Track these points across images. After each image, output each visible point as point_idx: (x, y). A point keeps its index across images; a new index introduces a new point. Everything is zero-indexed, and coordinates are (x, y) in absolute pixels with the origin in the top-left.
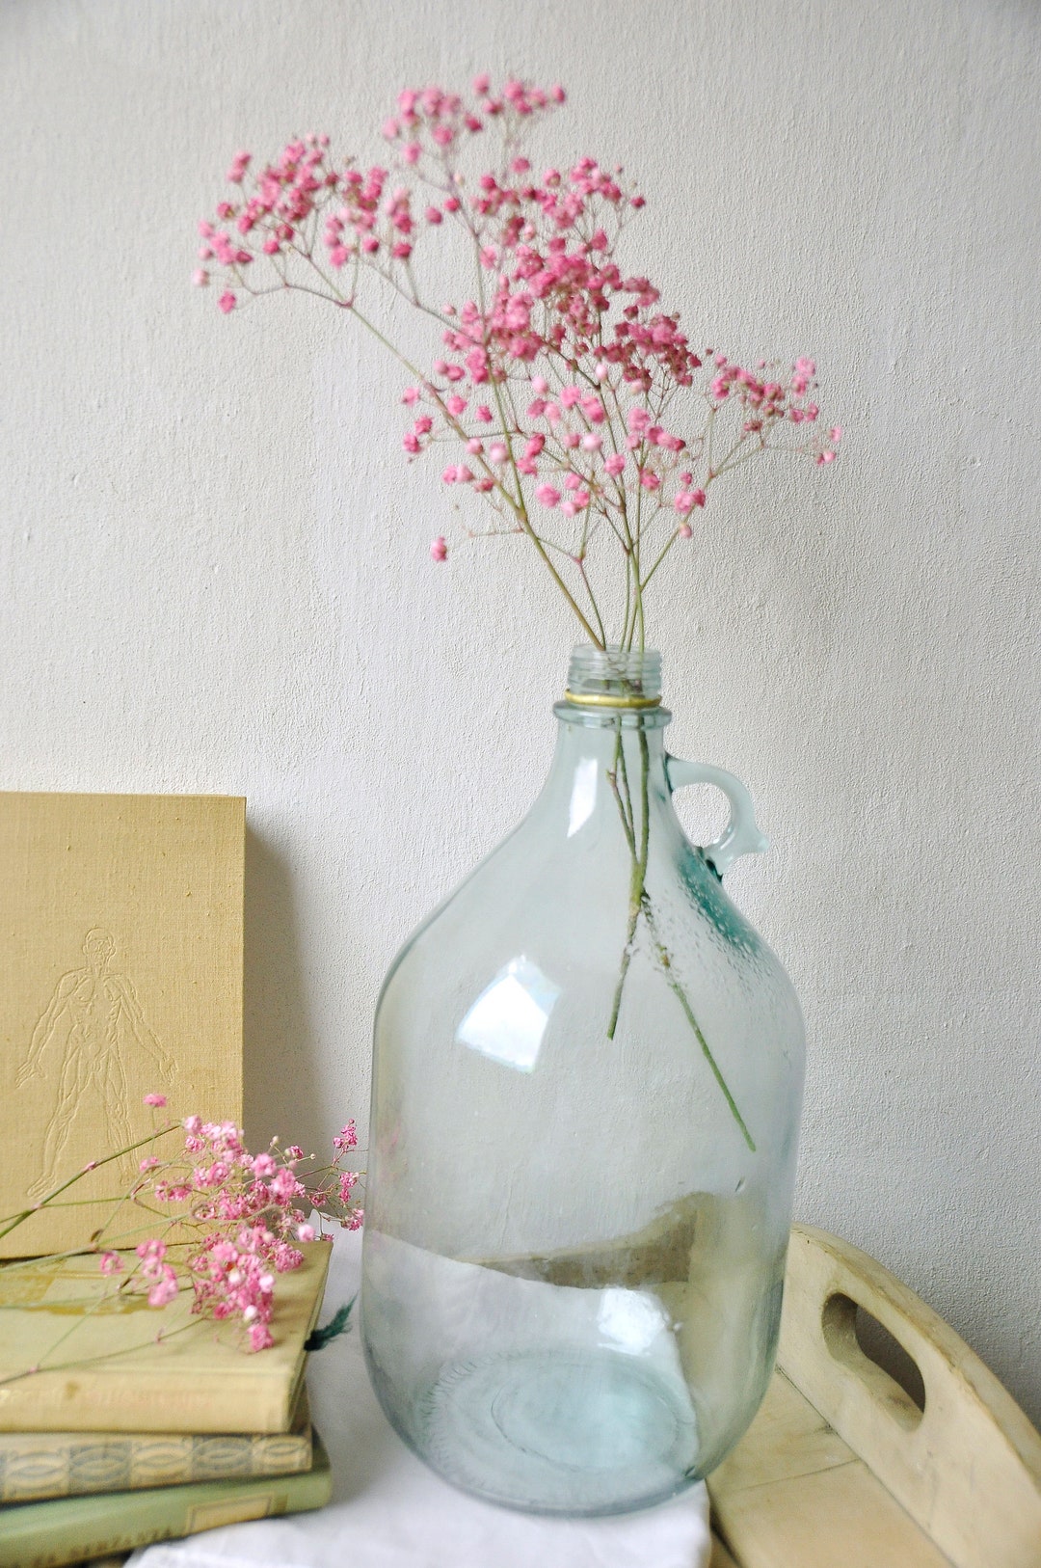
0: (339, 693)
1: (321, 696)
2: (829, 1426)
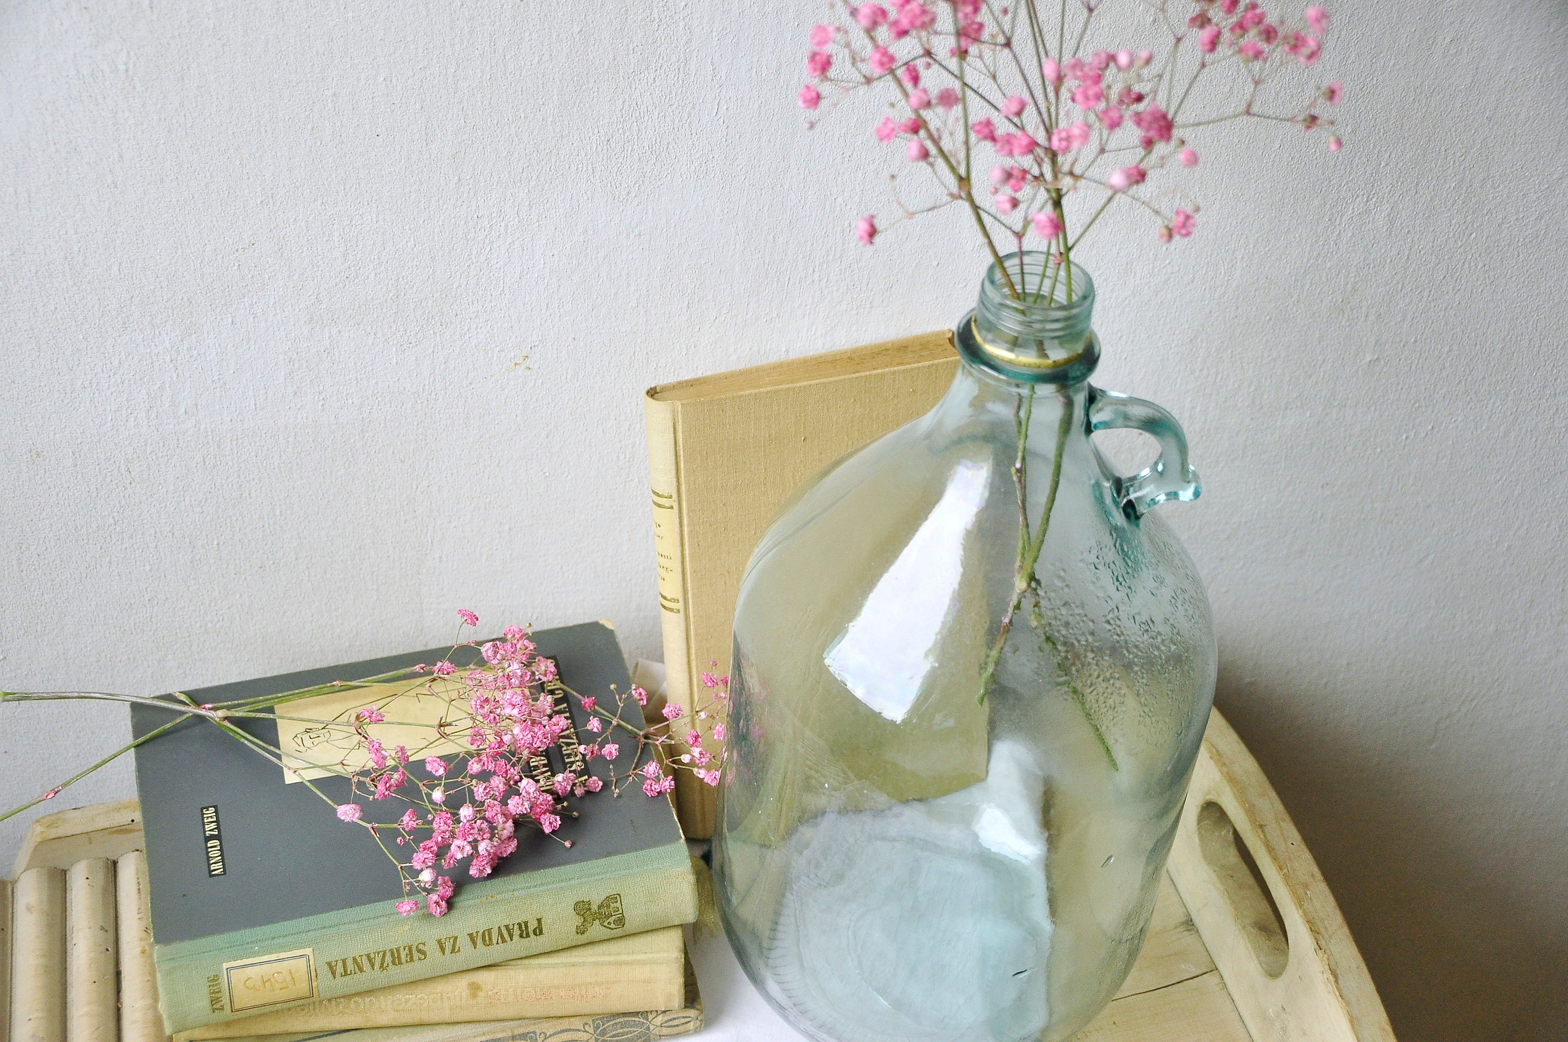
0: (690, 114)
1: (668, 119)
2: (1191, 921)
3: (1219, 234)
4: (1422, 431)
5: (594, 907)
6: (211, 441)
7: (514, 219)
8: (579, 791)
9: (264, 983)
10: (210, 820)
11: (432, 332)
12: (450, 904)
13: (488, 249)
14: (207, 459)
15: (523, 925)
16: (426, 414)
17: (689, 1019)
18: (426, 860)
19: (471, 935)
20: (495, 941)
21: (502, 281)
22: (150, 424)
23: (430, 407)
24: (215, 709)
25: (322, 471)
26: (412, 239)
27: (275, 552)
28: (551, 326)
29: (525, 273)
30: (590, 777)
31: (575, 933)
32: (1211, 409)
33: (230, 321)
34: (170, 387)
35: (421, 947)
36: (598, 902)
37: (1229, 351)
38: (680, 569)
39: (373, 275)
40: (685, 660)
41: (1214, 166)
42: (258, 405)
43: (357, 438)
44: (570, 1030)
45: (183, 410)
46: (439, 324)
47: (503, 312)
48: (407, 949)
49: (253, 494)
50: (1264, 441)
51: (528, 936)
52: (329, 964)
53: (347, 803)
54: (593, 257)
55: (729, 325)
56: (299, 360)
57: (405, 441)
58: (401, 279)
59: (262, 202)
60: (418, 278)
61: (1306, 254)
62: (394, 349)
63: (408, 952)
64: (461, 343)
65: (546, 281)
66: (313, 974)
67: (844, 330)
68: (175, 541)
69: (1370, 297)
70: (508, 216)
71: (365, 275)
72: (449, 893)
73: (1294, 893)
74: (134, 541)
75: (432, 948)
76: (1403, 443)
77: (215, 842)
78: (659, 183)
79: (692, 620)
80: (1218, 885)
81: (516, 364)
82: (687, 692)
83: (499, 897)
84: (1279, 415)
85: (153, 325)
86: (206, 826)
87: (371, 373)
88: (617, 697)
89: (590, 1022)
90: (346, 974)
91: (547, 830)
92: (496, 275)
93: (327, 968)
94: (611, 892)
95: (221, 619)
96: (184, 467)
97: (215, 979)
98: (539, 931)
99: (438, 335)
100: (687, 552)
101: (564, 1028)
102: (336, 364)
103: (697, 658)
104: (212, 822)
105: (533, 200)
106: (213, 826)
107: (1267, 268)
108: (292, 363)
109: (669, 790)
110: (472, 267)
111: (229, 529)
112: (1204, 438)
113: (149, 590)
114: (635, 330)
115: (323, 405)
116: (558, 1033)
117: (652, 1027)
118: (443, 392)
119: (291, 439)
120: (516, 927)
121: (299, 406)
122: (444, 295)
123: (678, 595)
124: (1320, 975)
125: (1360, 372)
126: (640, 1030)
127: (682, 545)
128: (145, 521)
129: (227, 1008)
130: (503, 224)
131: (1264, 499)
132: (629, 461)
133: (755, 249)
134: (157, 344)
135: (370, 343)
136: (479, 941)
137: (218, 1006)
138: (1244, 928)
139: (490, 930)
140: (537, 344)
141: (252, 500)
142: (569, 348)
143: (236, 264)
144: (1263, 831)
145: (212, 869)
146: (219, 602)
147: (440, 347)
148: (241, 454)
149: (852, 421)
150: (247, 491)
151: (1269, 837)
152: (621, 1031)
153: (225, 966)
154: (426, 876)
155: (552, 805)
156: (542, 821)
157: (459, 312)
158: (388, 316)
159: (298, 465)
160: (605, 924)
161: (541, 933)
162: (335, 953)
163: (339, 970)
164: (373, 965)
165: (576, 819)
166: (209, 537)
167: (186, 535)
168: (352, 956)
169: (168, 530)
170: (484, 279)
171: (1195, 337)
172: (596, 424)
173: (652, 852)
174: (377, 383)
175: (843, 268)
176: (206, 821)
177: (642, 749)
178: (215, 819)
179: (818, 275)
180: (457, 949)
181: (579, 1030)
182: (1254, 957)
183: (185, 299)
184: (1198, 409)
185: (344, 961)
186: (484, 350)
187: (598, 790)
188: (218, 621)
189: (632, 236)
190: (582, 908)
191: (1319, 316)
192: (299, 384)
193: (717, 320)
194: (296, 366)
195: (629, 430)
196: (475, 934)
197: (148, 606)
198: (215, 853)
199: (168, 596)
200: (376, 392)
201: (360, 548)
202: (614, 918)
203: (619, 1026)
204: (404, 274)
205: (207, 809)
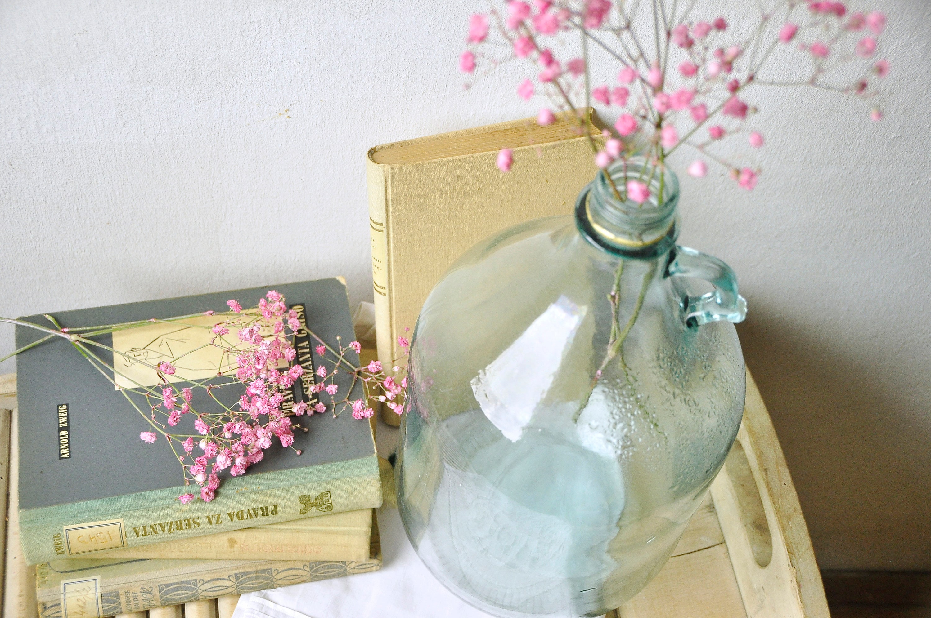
2: (713, 504)
3: (795, 56)
4: (924, 180)
5: (313, 499)
6: (67, 150)
7: (276, 25)
8: (310, 413)
9: (91, 539)
10: (63, 415)
11: (219, 92)
12: (216, 493)
13: (259, 42)
14: (65, 160)
15: (264, 509)
16: (217, 141)
17: (373, 565)
18: (199, 471)
19: (229, 514)
20: (245, 518)
21: (269, 63)
22: (23, 137)
23: (220, 137)
24: (70, 333)
25: (146, 171)
26: (203, 34)
27: (117, 216)
28: (305, 93)
29: (286, 59)
30: (318, 402)
31: (299, 514)
32: (774, 162)
33: (74, 78)
34: (34, 116)
35: (196, 520)
36: (316, 496)
37: (792, 128)
38: (386, 269)
39: (175, 55)
40: (388, 324)
41: (797, 12)
42: (98, 130)
43: (170, 153)
44: (294, 569)
45: (45, 130)
46: (224, 87)
47: (270, 82)
48: (186, 521)
49: (99, 182)
50: (810, 182)
51: (267, 515)
52: (135, 529)
53: (147, 431)
54: (335, 51)
55: (433, 97)
56: (125, 105)
57: (204, 156)
58: (196, 59)
59: (90, 5)
60: (208, 58)
61: (858, 70)
62: (193, 101)
63: (187, 523)
64: (241, 100)
65: (301, 64)
66: (124, 534)
67: (516, 104)
68: (48, 206)
69: (901, 98)
70: (273, 23)
71: (169, 55)
72: (216, 487)
73: (780, 522)
74: (19, 204)
75: (203, 521)
76: (909, 188)
77: (64, 433)
78: (383, 6)
79: (394, 300)
80: (733, 491)
81: (280, 114)
82: (390, 343)
83: (249, 489)
84: (823, 167)
85: (18, 78)
86: (60, 420)
87: (177, 115)
88: (340, 347)
89: (308, 564)
90: (146, 535)
91: (285, 445)
92: (265, 59)
93: (133, 532)
94: (324, 490)
95: (83, 250)
96: (49, 164)
97: (58, 536)
98: (274, 512)
99: (224, 94)
100: (392, 259)
101: (290, 567)
102: (152, 108)
103: (396, 322)
104: (64, 417)
105: (291, 13)
106: (65, 419)
107: (828, 78)
108: (120, 107)
109: (370, 417)
110: (247, 53)
111: (84, 201)
112: (767, 179)
113: (32, 232)
114: (365, 97)
115: (144, 132)
116: (287, 570)
117: (348, 569)
118: (229, 129)
119: (123, 151)
120: (260, 510)
121: (127, 132)
122: (227, 70)
123: (386, 285)
124: (790, 582)
125: (886, 144)
126: (340, 570)
127: (389, 254)
128: (25, 194)
129: (67, 552)
130: (269, 27)
131: (805, 216)
132: (361, 175)
133: (453, 51)
134: (23, 89)
135: (176, 97)
136: (235, 517)
137: (60, 551)
138: (746, 525)
139: (242, 512)
140: (295, 102)
141: (99, 185)
142: (318, 106)
143: (75, 43)
144: (766, 474)
145: (62, 453)
146: (81, 241)
147: (226, 102)
148: (89, 158)
149: (514, 178)
150: (95, 180)
151: (770, 479)
152: (328, 570)
153: (65, 528)
154: (200, 478)
155: (290, 426)
156: (281, 440)
157: (238, 81)
158: (187, 81)
159: (129, 167)
160: (320, 509)
161: (276, 513)
162: (139, 521)
163: (141, 532)
164: (163, 530)
165: (306, 433)
166: (71, 205)
167: (55, 203)
168: (150, 524)
169: (42, 199)
170: (256, 61)
171: (769, 118)
172: (338, 152)
173: (355, 462)
174: (182, 121)
175: (517, 66)
176: (60, 415)
177: (356, 381)
178: (66, 415)
179: (498, 70)
180: (219, 522)
181: (300, 569)
182: (750, 548)
183: (40, 63)
184: (765, 162)
185: (144, 528)
186: (257, 105)
187: (322, 412)
188: (82, 252)
189: (363, 39)
190: (305, 500)
191: (861, 109)
192: (126, 119)
193: (425, 94)
194: (124, 108)
195: (361, 156)
196: (232, 514)
197: (33, 241)
198: (64, 441)
199: (46, 236)
200: (181, 126)
201: (176, 216)
202: (325, 505)
203: (326, 568)
204: (198, 55)
205: (62, 406)
